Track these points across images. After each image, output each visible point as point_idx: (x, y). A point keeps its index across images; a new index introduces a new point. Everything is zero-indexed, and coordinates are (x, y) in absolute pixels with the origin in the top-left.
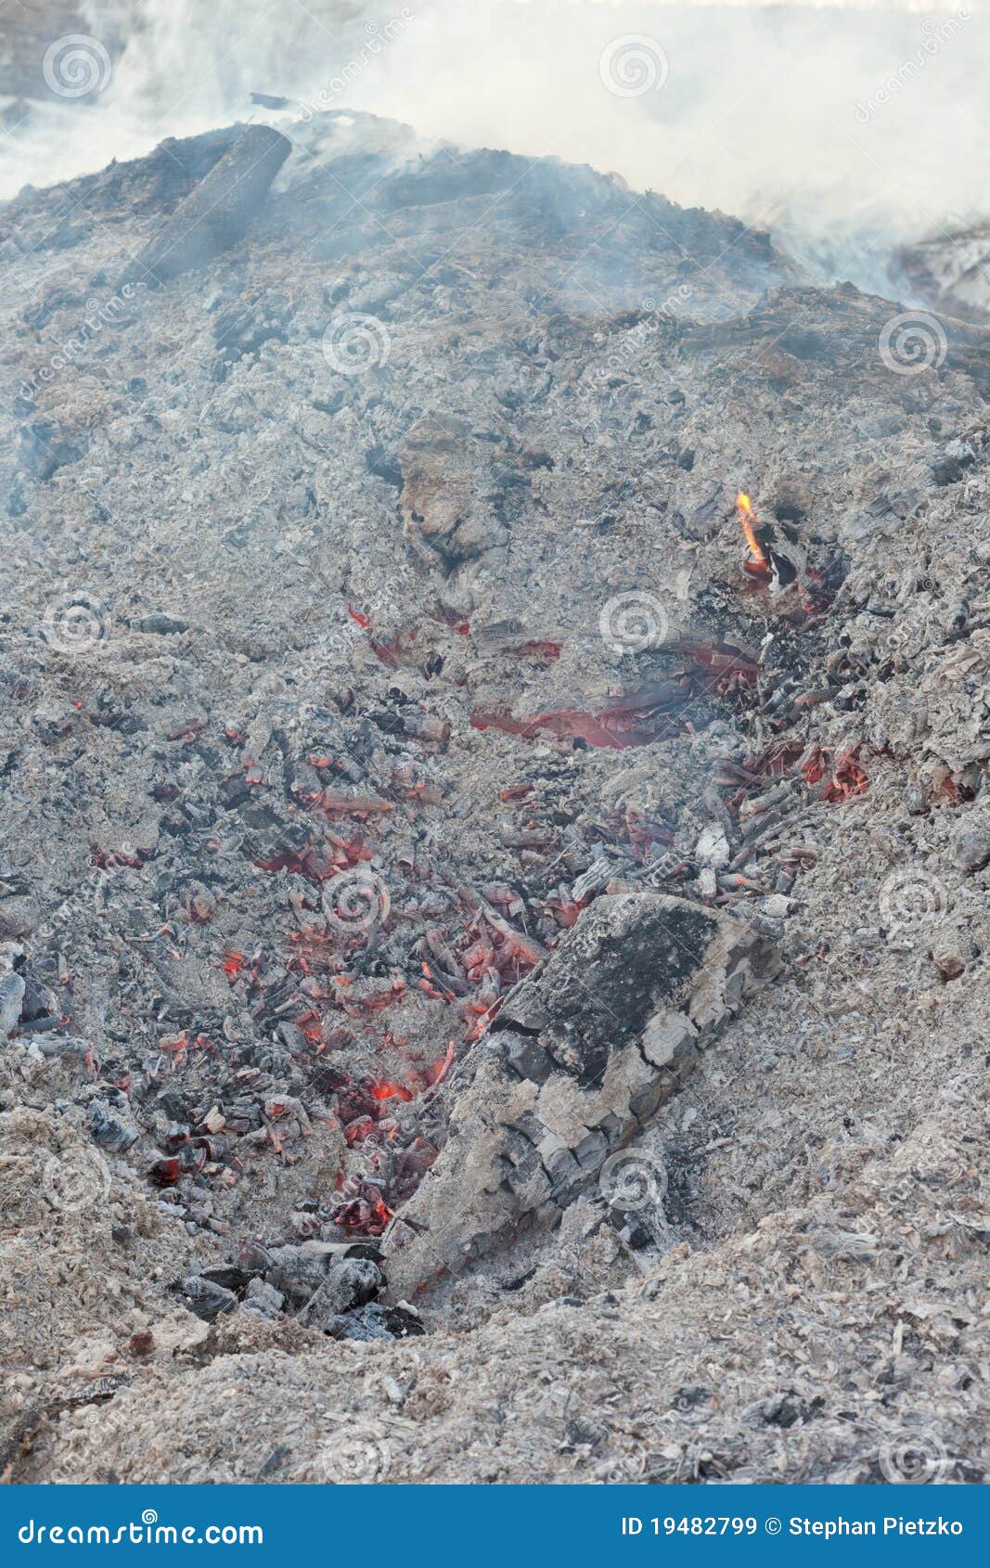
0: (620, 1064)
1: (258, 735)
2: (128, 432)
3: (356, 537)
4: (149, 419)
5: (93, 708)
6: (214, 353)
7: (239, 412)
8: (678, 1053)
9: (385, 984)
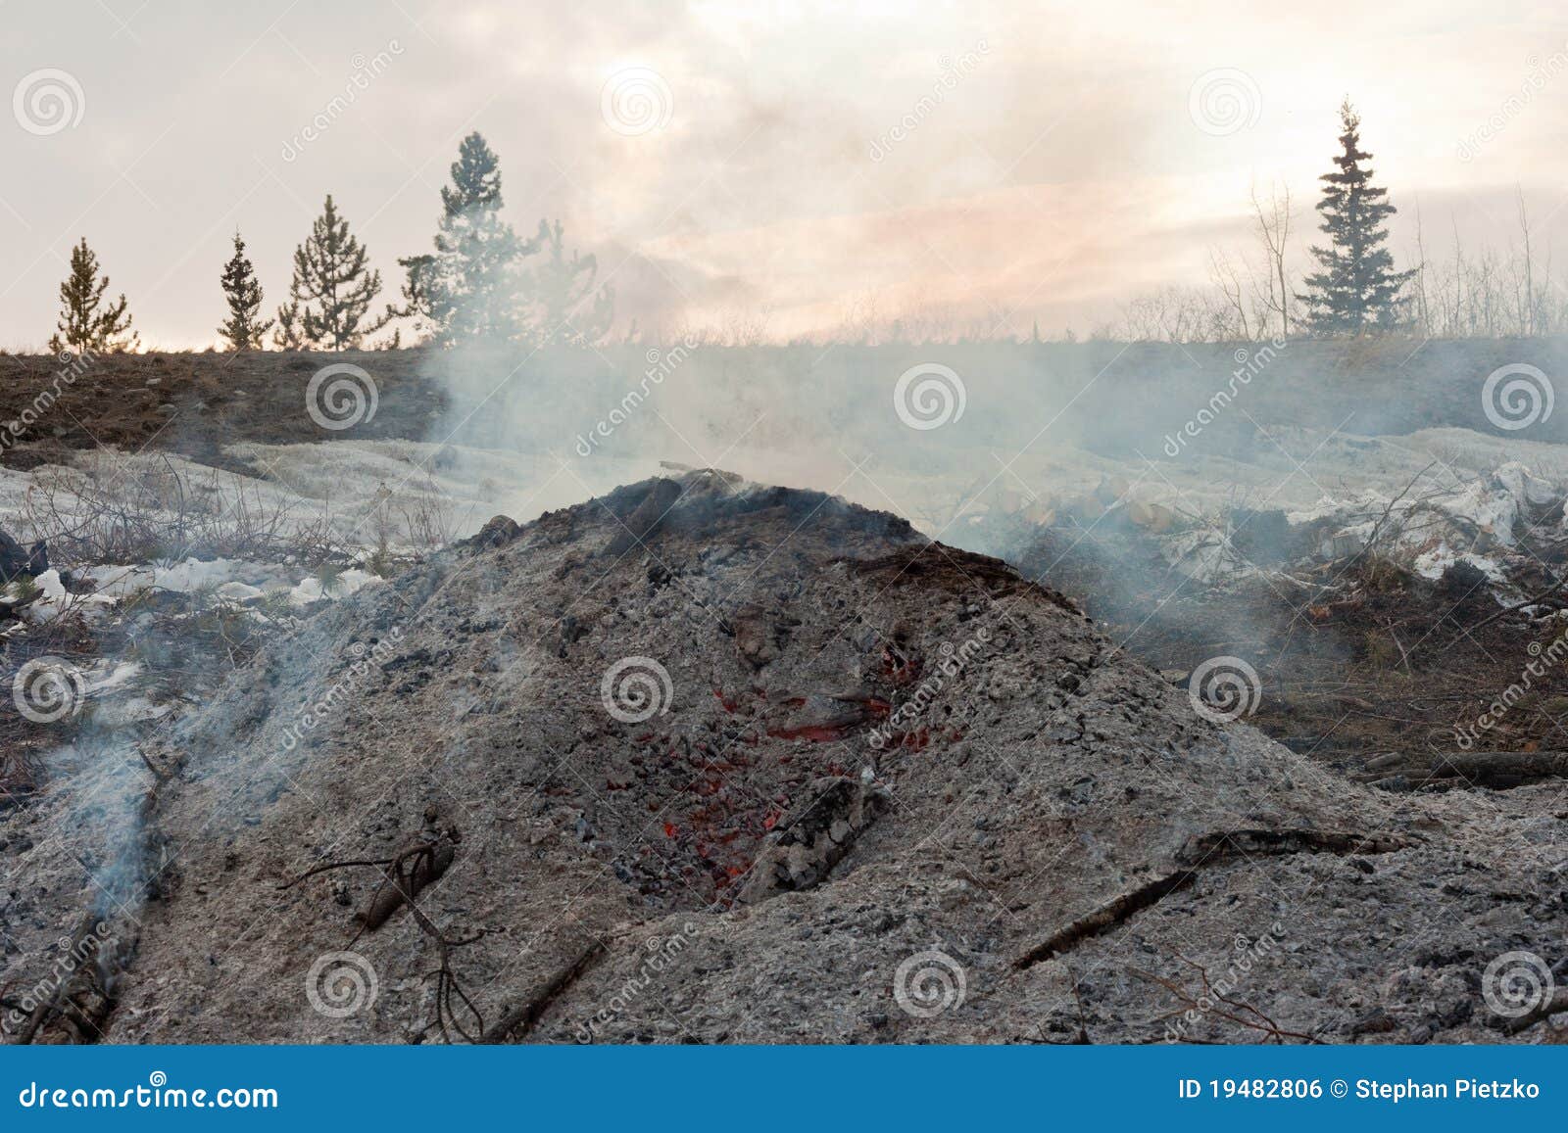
0: (821, 839)
1: (675, 738)
2: (612, 620)
3: (715, 659)
4: (621, 614)
5: (605, 728)
6: (649, 585)
7: (661, 608)
8: (844, 837)
9: (731, 830)
